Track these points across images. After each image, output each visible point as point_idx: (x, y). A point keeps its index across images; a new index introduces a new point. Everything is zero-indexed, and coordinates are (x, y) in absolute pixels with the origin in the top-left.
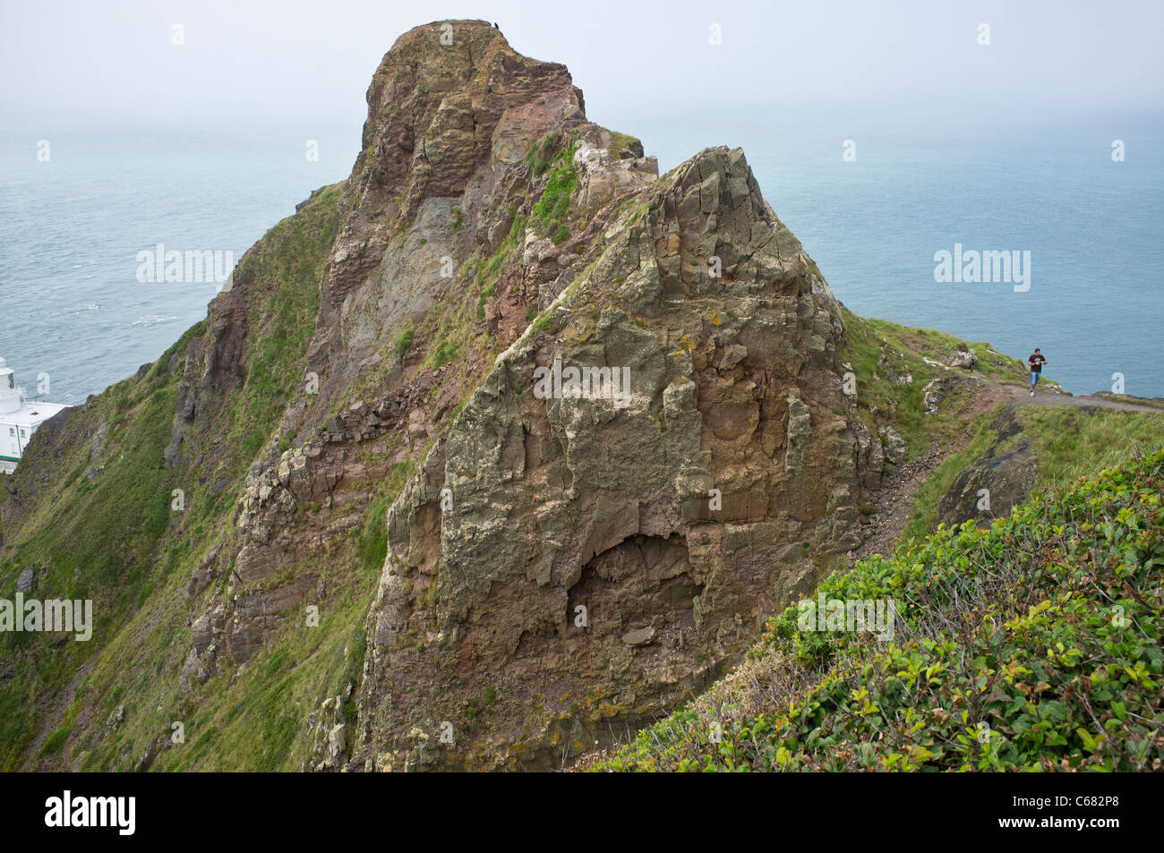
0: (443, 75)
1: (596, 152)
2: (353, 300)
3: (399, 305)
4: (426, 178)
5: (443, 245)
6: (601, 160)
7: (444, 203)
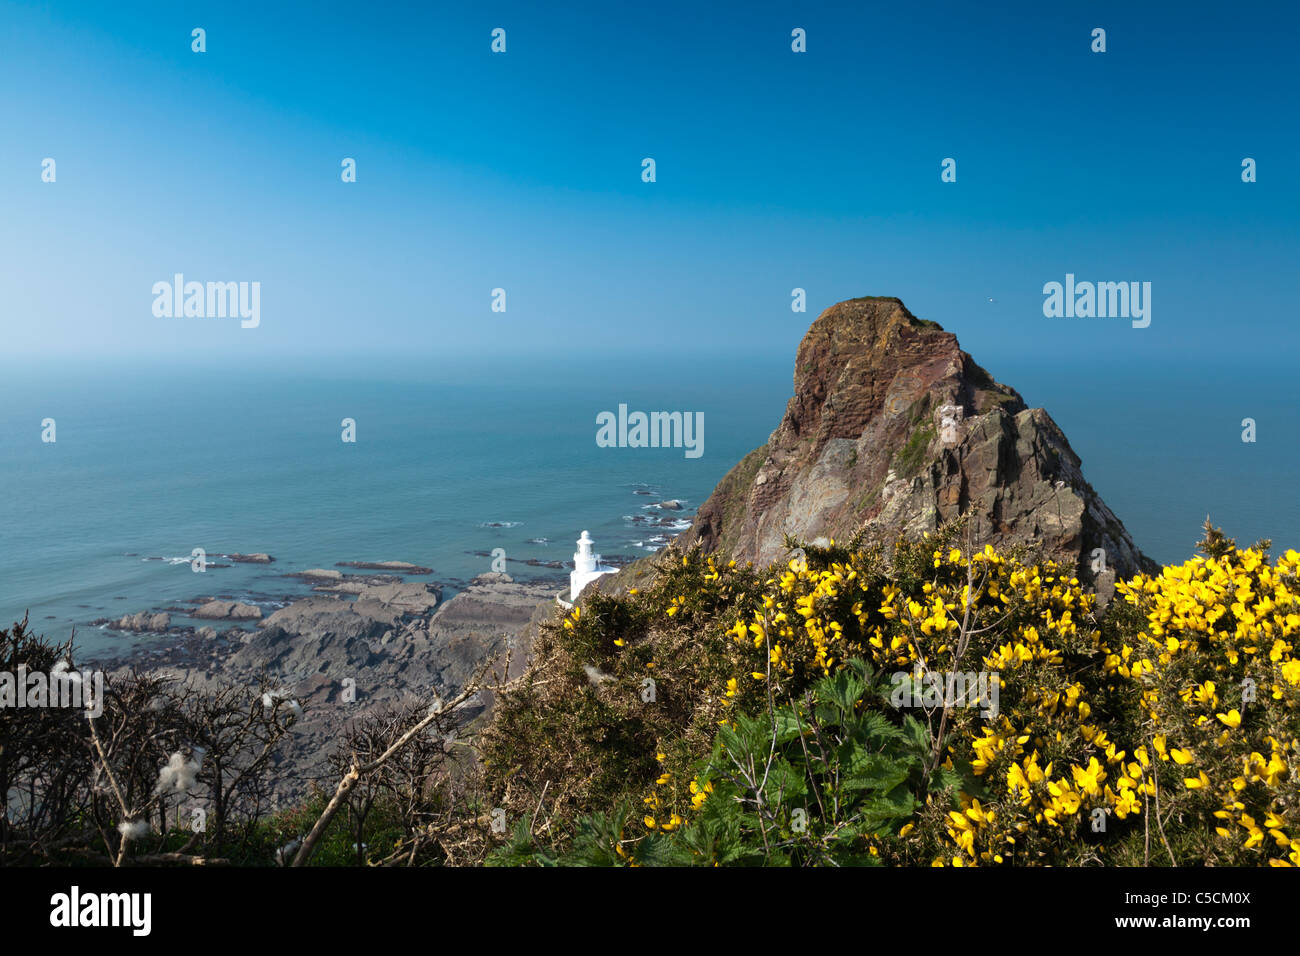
0: (851, 341)
1: (953, 408)
2: (767, 516)
3: (800, 523)
4: (831, 422)
5: (839, 478)
6: (955, 415)
7: (844, 443)
